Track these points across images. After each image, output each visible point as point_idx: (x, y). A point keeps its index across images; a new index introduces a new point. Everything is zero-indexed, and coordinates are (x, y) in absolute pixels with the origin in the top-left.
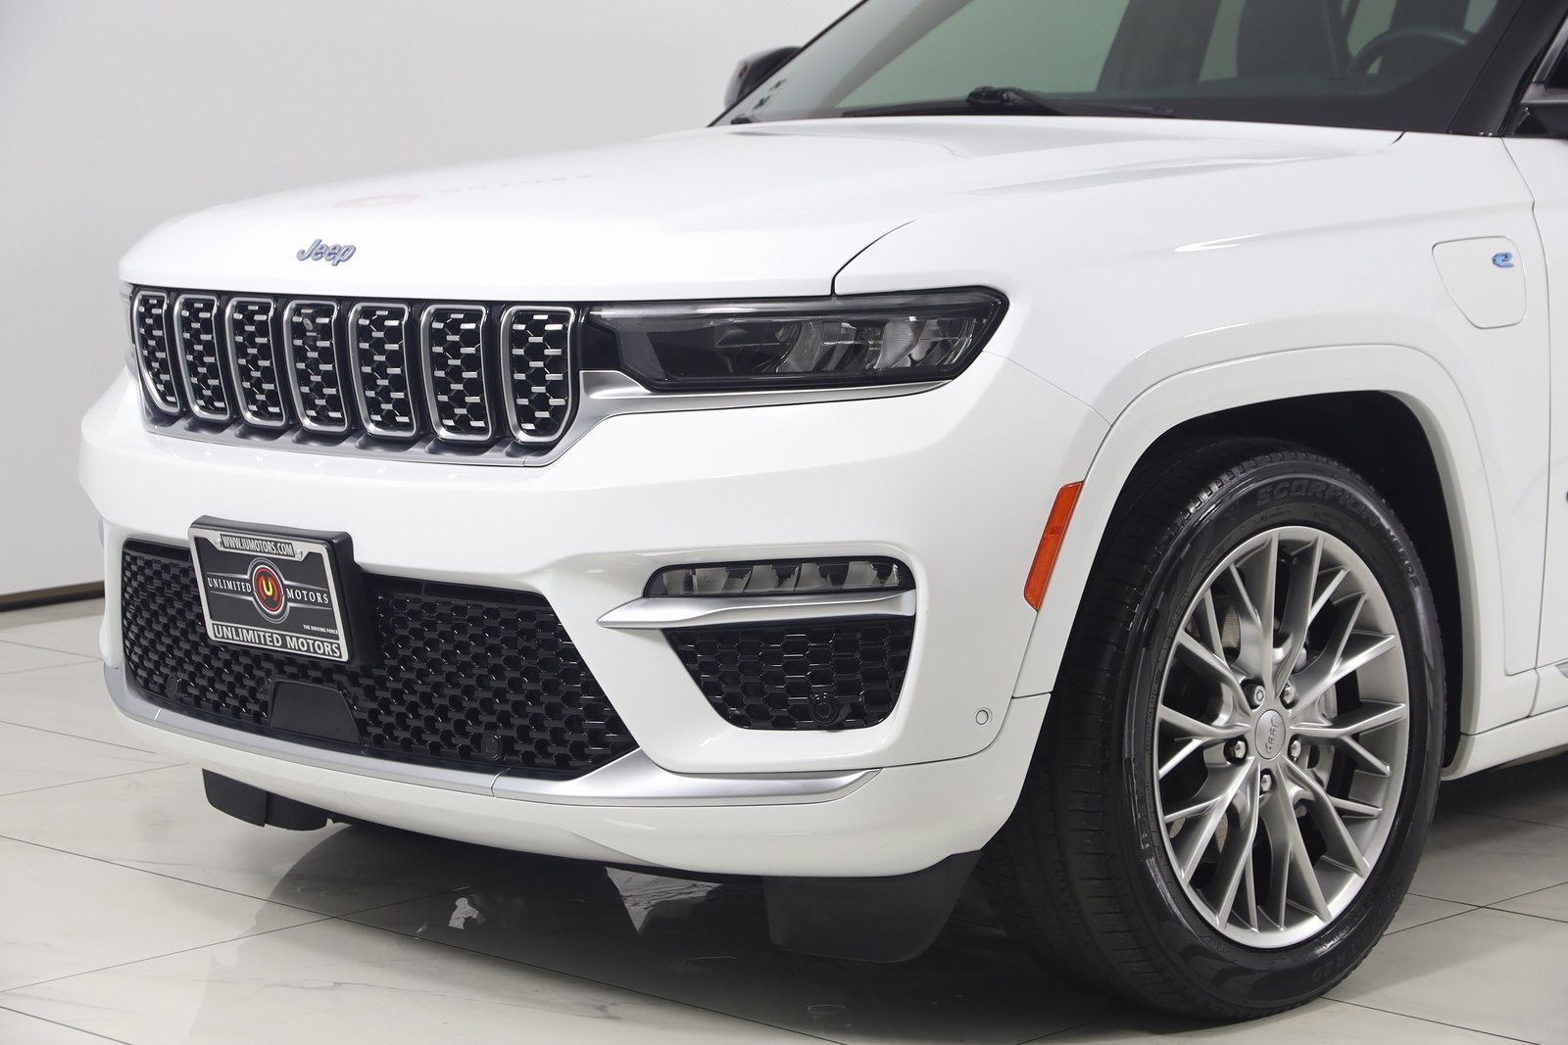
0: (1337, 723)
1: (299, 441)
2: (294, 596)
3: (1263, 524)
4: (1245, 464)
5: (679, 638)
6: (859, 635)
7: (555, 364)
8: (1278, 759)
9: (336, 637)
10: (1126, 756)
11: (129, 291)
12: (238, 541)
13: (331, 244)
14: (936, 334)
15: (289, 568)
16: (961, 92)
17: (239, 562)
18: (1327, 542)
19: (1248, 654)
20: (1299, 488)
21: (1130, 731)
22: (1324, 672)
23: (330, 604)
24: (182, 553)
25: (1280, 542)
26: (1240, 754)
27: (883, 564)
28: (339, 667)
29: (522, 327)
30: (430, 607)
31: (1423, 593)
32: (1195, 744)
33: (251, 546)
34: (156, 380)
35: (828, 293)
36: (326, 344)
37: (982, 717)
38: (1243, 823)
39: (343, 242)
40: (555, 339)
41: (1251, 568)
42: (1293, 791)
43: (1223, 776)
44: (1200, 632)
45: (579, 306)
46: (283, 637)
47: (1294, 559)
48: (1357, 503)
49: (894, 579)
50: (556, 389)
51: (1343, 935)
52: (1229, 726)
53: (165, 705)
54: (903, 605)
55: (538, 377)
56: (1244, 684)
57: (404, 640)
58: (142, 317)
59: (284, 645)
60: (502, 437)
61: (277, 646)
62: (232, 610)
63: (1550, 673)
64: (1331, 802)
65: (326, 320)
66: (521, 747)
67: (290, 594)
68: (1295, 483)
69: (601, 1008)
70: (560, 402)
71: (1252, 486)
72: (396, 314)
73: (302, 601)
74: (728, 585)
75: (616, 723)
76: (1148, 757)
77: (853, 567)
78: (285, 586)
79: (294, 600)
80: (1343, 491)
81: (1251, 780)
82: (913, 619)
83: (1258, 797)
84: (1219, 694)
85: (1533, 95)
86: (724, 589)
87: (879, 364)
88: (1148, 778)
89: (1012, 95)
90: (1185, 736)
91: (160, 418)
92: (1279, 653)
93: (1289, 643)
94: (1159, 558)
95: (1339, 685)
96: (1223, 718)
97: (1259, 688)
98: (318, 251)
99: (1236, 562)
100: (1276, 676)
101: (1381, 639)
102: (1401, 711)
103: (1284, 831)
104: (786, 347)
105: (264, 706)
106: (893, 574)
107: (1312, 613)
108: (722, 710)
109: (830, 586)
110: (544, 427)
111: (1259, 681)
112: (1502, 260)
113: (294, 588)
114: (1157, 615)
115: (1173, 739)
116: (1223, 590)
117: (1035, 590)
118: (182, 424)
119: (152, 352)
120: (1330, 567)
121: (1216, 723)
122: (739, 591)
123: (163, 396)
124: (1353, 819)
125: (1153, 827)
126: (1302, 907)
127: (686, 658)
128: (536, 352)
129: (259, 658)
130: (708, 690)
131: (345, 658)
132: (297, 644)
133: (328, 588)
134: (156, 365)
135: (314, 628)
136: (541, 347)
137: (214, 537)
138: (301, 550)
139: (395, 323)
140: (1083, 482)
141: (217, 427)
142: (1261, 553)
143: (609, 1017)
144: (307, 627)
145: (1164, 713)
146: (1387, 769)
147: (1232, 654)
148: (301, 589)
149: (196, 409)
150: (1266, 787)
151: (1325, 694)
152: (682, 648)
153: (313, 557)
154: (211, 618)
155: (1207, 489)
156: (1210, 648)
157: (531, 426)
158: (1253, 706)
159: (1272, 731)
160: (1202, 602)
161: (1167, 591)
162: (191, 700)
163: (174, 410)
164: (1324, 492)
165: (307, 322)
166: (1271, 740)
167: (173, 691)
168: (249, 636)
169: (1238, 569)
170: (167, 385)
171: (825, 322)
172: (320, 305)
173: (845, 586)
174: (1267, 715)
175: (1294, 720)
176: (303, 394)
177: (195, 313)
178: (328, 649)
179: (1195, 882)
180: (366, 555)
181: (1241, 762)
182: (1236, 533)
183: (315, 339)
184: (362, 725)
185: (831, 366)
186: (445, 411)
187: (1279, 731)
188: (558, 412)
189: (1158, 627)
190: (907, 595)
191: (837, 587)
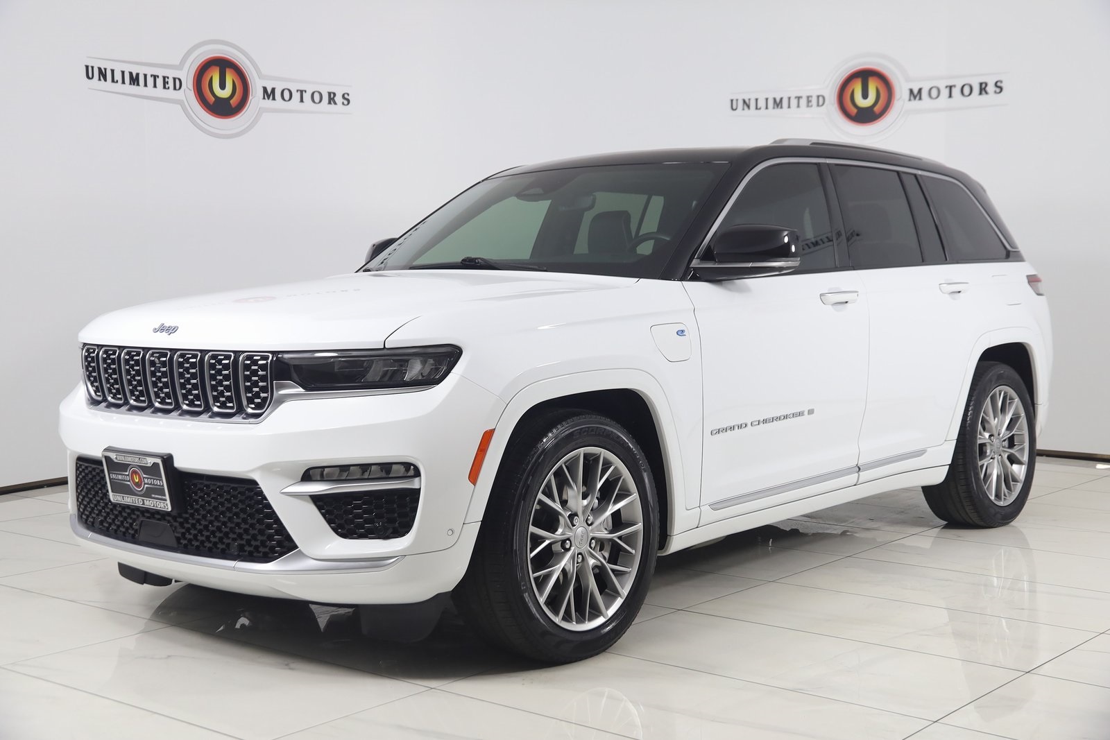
0: (611, 532)
1: (153, 412)
2: (148, 481)
3: (577, 446)
4: (568, 420)
5: (317, 500)
6: (396, 497)
7: (263, 378)
8: (585, 548)
9: (166, 500)
10: (515, 548)
11: (81, 346)
12: (123, 457)
13: (168, 326)
14: (432, 365)
15: (145, 469)
16: (458, 259)
17: (123, 467)
18: (605, 453)
19: (571, 503)
20: (592, 430)
21: (516, 538)
22: (605, 510)
23: (163, 486)
24: (99, 462)
25: (584, 454)
26: (568, 546)
27: (407, 465)
28: (168, 514)
29: (249, 362)
30: (208, 486)
31: (648, 475)
32: (547, 542)
33: (128, 460)
34: (92, 386)
35: (383, 347)
36: (165, 369)
37: (450, 532)
38: (569, 576)
39: (173, 325)
40: (263, 367)
41: (571, 466)
42: (592, 562)
43: (560, 556)
44: (548, 493)
45: (273, 353)
46: (143, 500)
47: (591, 462)
48: (619, 437)
49: (412, 472)
50: (264, 389)
51: (614, 624)
52: (563, 534)
53: (94, 531)
54: (415, 484)
55: (255, 384)
56: (569, 516)
57: (196, 501)
58: (86, 357)
59: (143, 504)
60: (240, 410)
61: (140, 504)
62: (121, 488)
63: (706, 509)
64: (609, 566)
65: (165, 359)
66: (247, 548)
67: (146, 481)
68: (591, 429)
69: (287, 665)
70: (265, 395)
71: (571, 430)
72: (195, 356)
73: (151, 484)
74: (340, 475)
75: (289, 538)
76: (525, 548)
77: (394, 467)
78: (144, 478)
79: (148, 484)
80: (612, 432)
81: (573, 557)
82: (420, 489)
83: (576, 565)
84: (558, 521)
85: (695, 263)
86: (338, 477)
87: (407, 378)
88: (524, 558)
89: (479, 260)
90: (543, 539)
91: (94, 403)
92: (585, 502)
93: (589, 498)
94: (529, 462)
95: (612, 514)
96: (560, 531)
97: (576, 517)
98: (162, 329)
99: (565, 463)
100: (584, 512)
101: (630, 495)
102: (640, 526)
103: (588, 579)
104: (367, 370)
105: (136, 531)
106: (411, 470)
107: (599, 485)
108: (335, 530)
109: (384, 475)
110: (259, 406)
111: (576, 514)
112: (681, 333)
113: (148, 478)
114: (529, 486)
115: (537, 540)
116: (559, 474)
117: (474, 476)
118: (104, 404)
119: (90, 373)
120: (607, 464)
121: (556, 533)
122: (344, 478)
123: (95, 392)
124: (618, 574)
125: (527, 579)
126: (596, 612)
127: (320, 508)
128: (255, 373)
129: (133, 509)
130: (329, 522)
131: (170, 509)
132: (150, 503)
133: (161, 477)
134: (92, 379)
135: (156, 496)
136: (257, 371)
137: (113, 456)
138: (150, 461)
139: (194, 360)
140: (494, 429)
141: (118, 406)
142: (577, 458)
143: (290, 669)
144: (153, 496)
145: (532, 529)
146: (633, 552)
147: (564, 503)
148: (151, 479)
149: (109, 398)
150: (580, 560)
151: (607, 518)
152: (318, 503)
153: (155, 465)
154: (112, 491)
155: (551, 431)
156: (554, 501)
157: (253, 406)
158: (574, 525)
159: (582, 536)
160: (549, 481)
161: (533, 476)
162: (105, 529)
163: (100, 399)
164: (603, 432)
165: (156, 360)
166: (582, 540)
167: (97, 525)
168: (128, 500)
169: (566, 466)
170: (97, 387)
171: (384, 360)
172: (162, 352)
173: (391, 476)
174: (580, 529)
175: (592, 531)
176: (155, 392)
177: (109, 356)
178: (162, 506)
179: (547, 603)
180: (179, 463)
181: (568, 550)
182: (564, 450)
183: (160, 367)
184: (178, 539)
185: (386, 378)
186: (216, 399)
187: (585, 536)
188: (265, 399)
189: (529, 493)
190: (417, 480)
191: (387, 476)
